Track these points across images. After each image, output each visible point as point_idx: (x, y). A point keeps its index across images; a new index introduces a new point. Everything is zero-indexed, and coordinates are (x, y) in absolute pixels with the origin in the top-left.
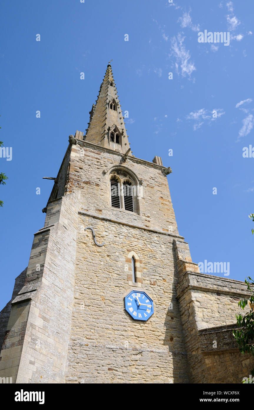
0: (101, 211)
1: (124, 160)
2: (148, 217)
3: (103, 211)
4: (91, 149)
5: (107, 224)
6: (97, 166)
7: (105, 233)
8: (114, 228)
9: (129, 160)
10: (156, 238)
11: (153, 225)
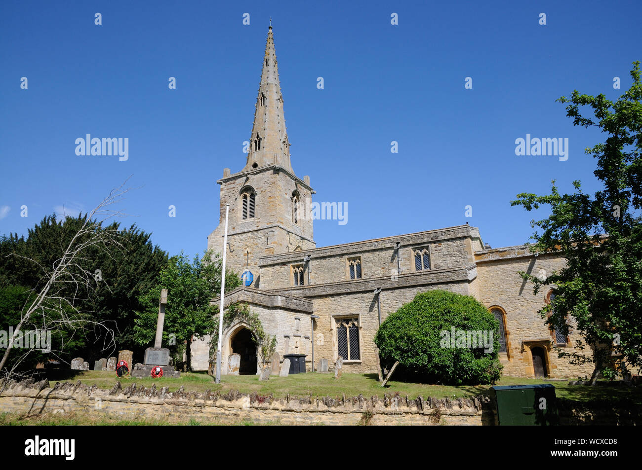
0: (234, 228)
1: (248, 179)
2: (259, 218)
3: (236, 228)
4: (231, 182)
5: (235, 236)
6: (233, 195)
7: (235, 243)
8: (239, 238)
9: (251, 176)
10: (260, 234)
11: (261, 224)
